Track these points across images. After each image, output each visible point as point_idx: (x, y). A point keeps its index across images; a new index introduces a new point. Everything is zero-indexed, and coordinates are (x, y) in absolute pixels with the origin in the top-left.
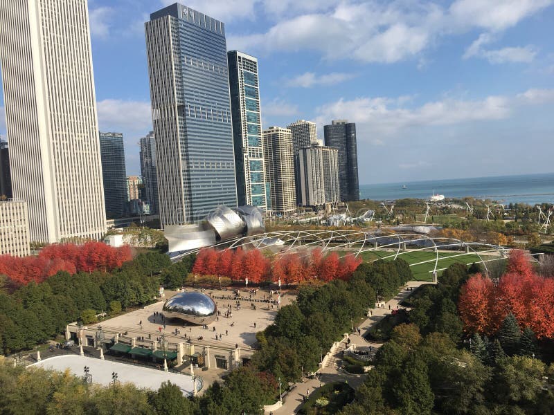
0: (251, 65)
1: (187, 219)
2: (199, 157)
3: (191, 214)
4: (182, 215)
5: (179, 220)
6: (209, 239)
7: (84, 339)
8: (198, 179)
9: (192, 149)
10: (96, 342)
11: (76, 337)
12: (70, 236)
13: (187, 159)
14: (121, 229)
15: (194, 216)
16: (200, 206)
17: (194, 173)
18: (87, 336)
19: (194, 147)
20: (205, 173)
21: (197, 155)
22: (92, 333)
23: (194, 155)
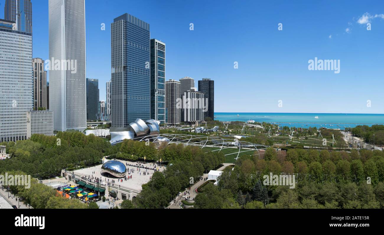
0: (162, 47)
1: (124, 125)
2: (132, 93)
3: (127, 122)
4: (122, 122)
5: (120, 125)
6: (131, 135)
7: (67, 177)
8: (131, 104)
9: (129, 89)
10: (72, 179)
11: (64, 175)
12: (70, 129)
13: (126, 93)
14: (93, 127)
15: (128, 123)
16: (131, 118)
17: (129, 101)
18: (69, 176)
19: (130, 88)
20: (135, 101)
21: (131, 92)
22: (71, 175)
23: (130, 92)
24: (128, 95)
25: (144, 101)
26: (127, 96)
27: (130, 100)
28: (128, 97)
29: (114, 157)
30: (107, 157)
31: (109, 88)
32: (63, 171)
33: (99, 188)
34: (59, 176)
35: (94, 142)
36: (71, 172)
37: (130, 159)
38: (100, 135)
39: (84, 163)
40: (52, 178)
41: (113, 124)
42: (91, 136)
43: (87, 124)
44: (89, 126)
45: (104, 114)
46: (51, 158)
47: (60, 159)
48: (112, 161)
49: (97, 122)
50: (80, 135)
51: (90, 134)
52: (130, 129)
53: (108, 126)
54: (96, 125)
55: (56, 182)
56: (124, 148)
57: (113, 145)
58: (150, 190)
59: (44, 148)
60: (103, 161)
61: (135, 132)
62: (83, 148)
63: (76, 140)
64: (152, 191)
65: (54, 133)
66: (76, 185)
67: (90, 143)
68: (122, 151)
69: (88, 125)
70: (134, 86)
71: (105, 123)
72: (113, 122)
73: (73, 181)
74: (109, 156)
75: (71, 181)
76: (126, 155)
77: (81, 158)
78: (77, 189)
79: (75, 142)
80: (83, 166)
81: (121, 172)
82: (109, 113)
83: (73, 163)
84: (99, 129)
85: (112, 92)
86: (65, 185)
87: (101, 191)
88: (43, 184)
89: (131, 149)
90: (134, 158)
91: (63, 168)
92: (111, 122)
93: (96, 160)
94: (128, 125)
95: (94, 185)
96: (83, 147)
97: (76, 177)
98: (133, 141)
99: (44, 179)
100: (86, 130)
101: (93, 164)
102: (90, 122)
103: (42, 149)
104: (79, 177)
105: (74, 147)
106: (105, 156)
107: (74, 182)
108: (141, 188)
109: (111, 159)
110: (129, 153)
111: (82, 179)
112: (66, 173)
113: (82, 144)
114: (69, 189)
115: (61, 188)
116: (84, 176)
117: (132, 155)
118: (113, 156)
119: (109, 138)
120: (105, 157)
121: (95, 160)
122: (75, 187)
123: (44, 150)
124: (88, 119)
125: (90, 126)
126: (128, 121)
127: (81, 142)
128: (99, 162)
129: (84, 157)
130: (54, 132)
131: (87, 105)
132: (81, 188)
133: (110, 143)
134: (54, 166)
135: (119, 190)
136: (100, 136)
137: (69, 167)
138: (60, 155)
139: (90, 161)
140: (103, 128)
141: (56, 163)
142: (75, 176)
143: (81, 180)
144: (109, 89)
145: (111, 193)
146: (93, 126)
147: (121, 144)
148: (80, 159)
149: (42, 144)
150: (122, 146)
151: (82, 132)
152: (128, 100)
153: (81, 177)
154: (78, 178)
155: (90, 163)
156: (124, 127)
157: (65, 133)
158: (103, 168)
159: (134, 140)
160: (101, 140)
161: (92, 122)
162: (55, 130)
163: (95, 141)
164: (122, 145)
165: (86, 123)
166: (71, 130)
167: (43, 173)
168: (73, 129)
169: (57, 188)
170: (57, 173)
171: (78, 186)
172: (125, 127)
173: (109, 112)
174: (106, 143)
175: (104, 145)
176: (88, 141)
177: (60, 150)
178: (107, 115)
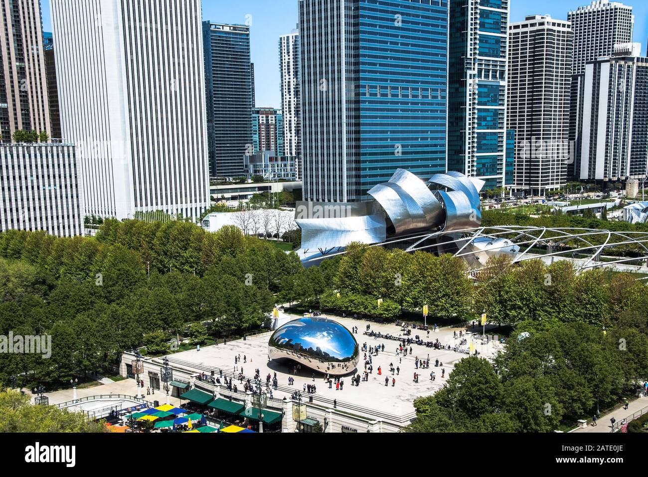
1: (349, 193)
2: (378, 76)
3: (357, 184)
4: (341, 184)
5: (335, 194)
6: (375, 231)
7: (144, 377)
8: (376, 117)
9: (367, 60)
10: (162, 384)
11: (132, 372)
12: (150, 210)
13: (356, 78)
14: (235, 203)
15: (362, 187)
16: (376, 168)
17: (367, 105)
18: (150, 373)
19: (370, 56)
20: (389, 106)
21: (376, 72)
22: (156, 369)
23: (370, 72)
24: (362, 83)
25: (423, 104)
26: (357, 87)
27: (370, 102)
28: (362, 90)
29: (315, 307)
30: (287, 305)
31: (291, 57)
32: (128, 358)
33: (261, 412)
34: (113, 374)
35: (239, 255)
36: (156, 359)
37: (373, 312)
38: (262, 230)
39: (204, 329)
40: (86, 384)
41: (306, 190)
42: (227, 235)
43: (212, 191)
44: (218, 200)
45: (274, 155)
46: (79, 317)
47: (114, 316)
48: (304, 321)
49: (250, 183)
50: (187, 229)
51: (226, 228)
52: (371, 209)
53: (291, 198)
54: (245, 197)
55: (101, 396)
56: (350, 277)
57: (309, 264)
58: (445, 419)
59: (48, 282)
60: (273, 321)
61: (388, 219)
62: (198, 277)
63: (172, 248)
64: (450, 422)
65: (86, 227)
66: (178, 403)
67: (224, 257)
68: (342, 286)
69: (215, 196)
70: (386, 50)
71: (277, 188)
72: (306, 183)
73: (168, 391)
74: (295, 303)
75: (158, 388)
76: (357, 298)
77: (193, 311)
78: (180, 415)
79: (171, 258)
80: (202, 338)
81: (341, 358)
82: (291, 150)
83: (164, 329)
84: (255, 208)
85: (303, 74)
86: (135, 405)
87: (269, 420)
88: (52, 407)
89: (374, 278)
90: (386, 310)
91: (128, 348)
92: (299, 183)
93: (248, 317)
94: (365, 192)
95: (244, 401)
96: (200, 274)
97: (176, 375)
98: (382, 251)
99: (56, 390)
100: (207, 212)
101: (239, 332)
102: (222, 184)
103: (43, 284)
104: (189, 376)
105: (166, 276)
106: (282, 302)
107: (170, 393)
108: (411, 412)
109: (301, 313)
110: (367, 291)
111: (200, 383)
112: (140, 363)
113: (197, 263)
114: (152, 418)
115: (122, 415)
116: (206, 373)
117: (380, 301)
118: (311, 302)
119: (294, 239)
120: (282, 307)
121: (246, 317)
122: (172, 408)
123: (51, 287)
124: (213, 172)
125: (223, 198)
126: (362, 180)
127: (191, 257)
128: (259, 322)
129: (203, 307)
130: (87, 220)
131: (208, 121)
132: (196, 411)
133: (296, 258)
134: (92, 340)
135: (330, 417)
136: (261, 235)
137: (149, 342)
138: (114, 304)
139: (227, 319)
140: (270, 207)
141: (98, 331)
142: (174, 372)
143: (196, 386)
144: (291, 60)
145: (303, 424)
146: (233, 198)
147: (337, 260)
148: (188, 316)
149: (42, 266)
150: (341, 270)
151: (194, 221)
152: (365, 102)
153: (195, 375)
154: (183, 379)
155: (226, 328)
156: (348, 201)
157: (130, 226)
158: (273, 342)
159: (385, 246)
160: (267, 249)
161: (230, 183)
162: (89, 215)
163: (241, 252)
164: (343, 266)
165: (208, 188)
166: (151, 214)
167: (52, 368)
168: (160, 208)
169: (106, 414)
170: (106, 364)
171: (183, 406)
172: (353, 201)
173: (294, 148)
174: (284, 257)
175: (277, 264)
176: (217, 251)
177: (114, 285)
178: (283, 159)
